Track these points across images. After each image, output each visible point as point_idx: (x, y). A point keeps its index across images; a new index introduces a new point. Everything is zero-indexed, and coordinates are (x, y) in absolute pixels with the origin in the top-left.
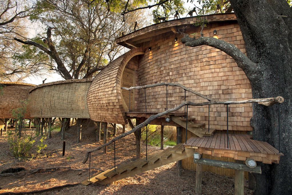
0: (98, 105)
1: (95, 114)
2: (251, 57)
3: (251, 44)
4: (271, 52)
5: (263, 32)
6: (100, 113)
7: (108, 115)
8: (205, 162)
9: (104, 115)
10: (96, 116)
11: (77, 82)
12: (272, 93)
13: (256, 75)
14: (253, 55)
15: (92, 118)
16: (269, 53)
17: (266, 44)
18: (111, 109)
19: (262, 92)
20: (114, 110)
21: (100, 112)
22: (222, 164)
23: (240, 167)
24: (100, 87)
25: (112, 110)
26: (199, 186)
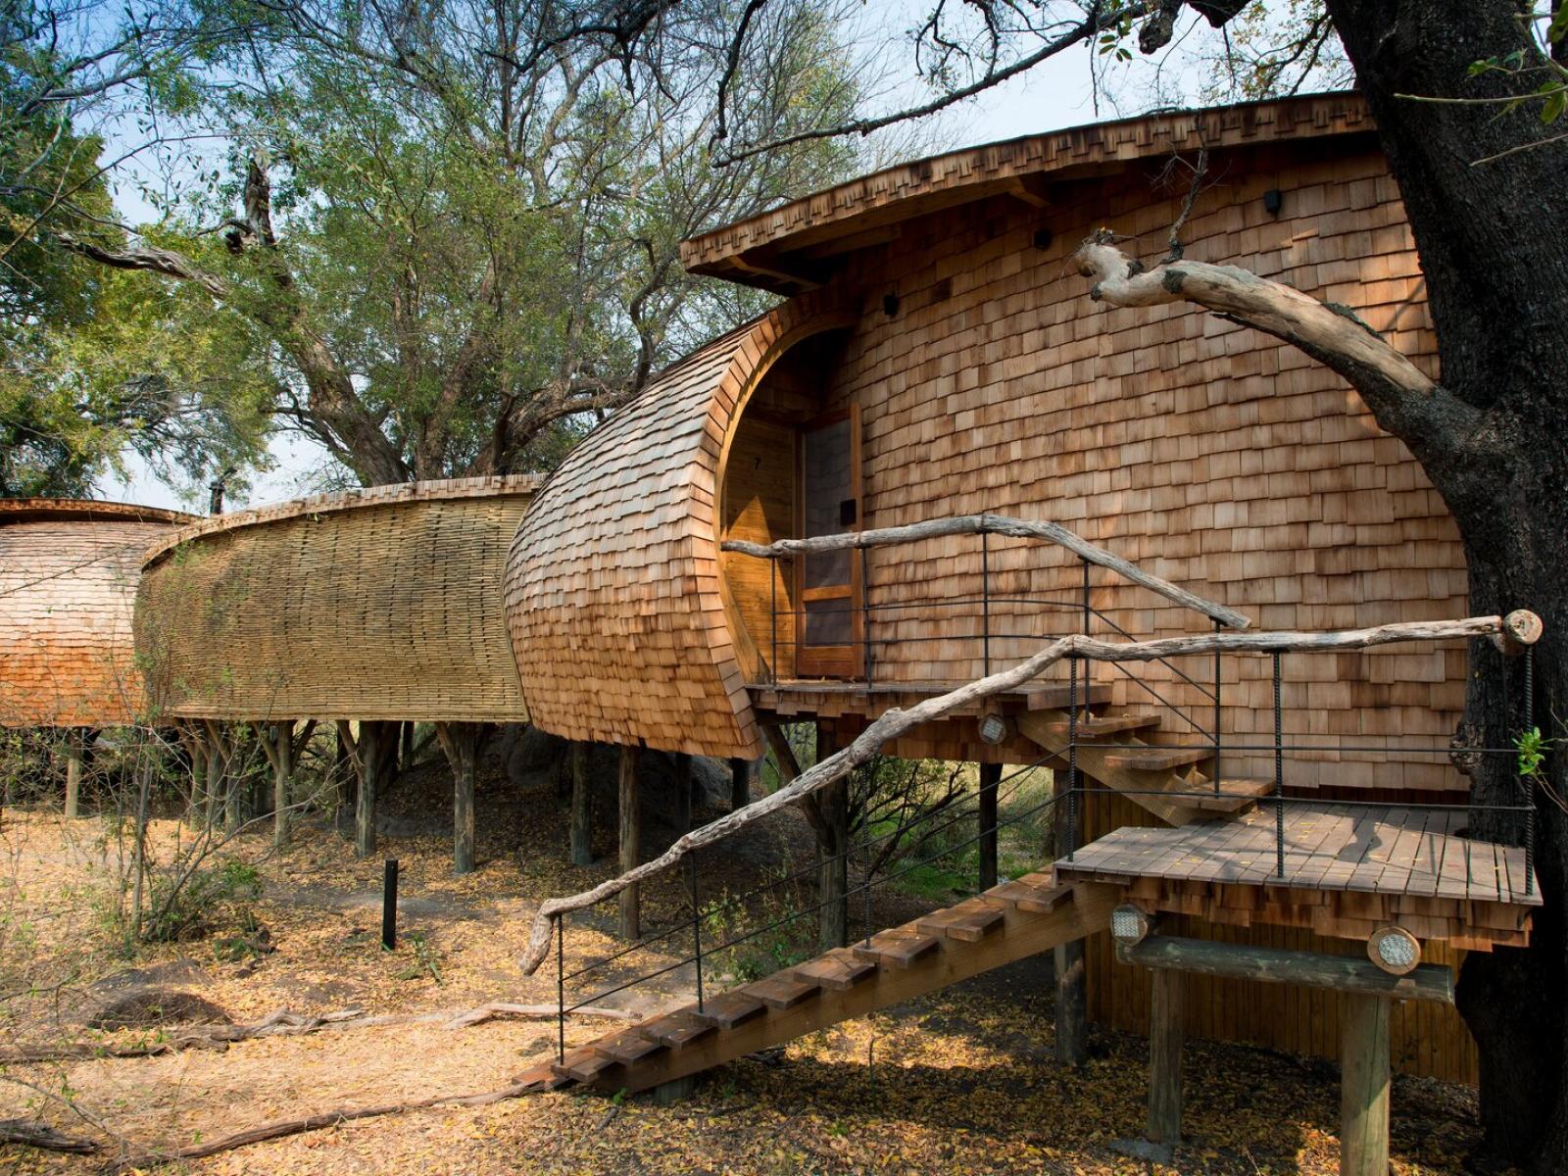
0: (585, 640)
1: (563, 697)
2: (1459, 368)
3: (1454, 294)
4: (1551, 351)
5: (1510, 233)
6: (597, 693)
7: (644, 702)
8: (1176, 953)
9: (625, 702)
10: (571, 709)
11: (444, 501)
12: (1555, 582)
13: (1472, 476)
14: (1468, 357)
15: (546, 718)
16: (1543, 354)
17: (1524, 306)
18: (665, 667)
19: (1508, 572)
20: (682, 671)
21: (594, 684)
22: (1262, 963)
23: (1349, 974)
24: (596, 537)
25: (670, 673)
26: (1168, 1097)
